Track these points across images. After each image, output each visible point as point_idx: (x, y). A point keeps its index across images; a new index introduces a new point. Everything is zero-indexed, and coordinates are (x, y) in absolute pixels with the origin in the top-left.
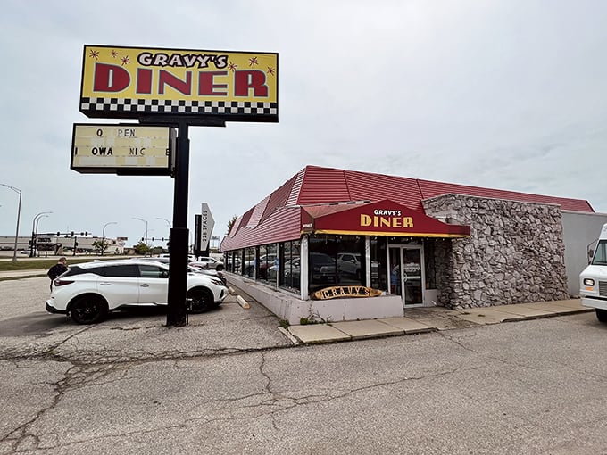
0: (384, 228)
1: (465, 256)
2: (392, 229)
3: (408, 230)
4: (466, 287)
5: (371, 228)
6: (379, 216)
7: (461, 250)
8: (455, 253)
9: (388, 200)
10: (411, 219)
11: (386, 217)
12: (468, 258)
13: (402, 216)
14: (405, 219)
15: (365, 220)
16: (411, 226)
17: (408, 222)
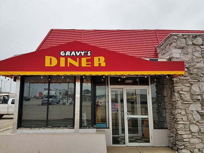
0: (72, 68)
1: (192, 95)
2: (80, 68)
3: (100, 68)
4: (194, 129)
5: (57, 68)
6: (66, 57)
7: (187, 89)
8: (178, 92)
9: (75, 42)
10: (102, 59)
11: (74, 58)
12: (195, 97)
13: (93, 56)
14: (96, 59)
15: (50, 61)
16: (103, 64)
17: (100, 61)
